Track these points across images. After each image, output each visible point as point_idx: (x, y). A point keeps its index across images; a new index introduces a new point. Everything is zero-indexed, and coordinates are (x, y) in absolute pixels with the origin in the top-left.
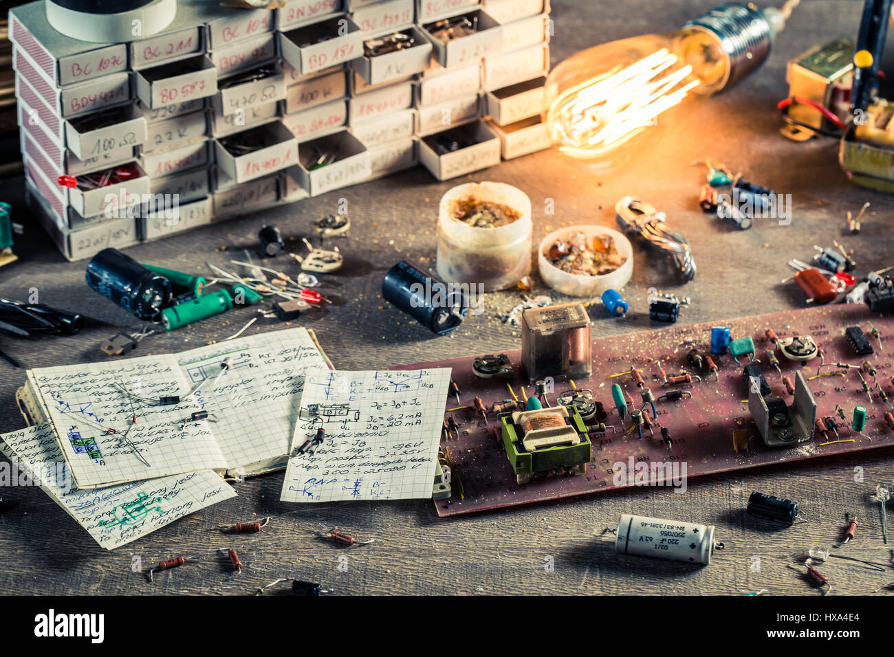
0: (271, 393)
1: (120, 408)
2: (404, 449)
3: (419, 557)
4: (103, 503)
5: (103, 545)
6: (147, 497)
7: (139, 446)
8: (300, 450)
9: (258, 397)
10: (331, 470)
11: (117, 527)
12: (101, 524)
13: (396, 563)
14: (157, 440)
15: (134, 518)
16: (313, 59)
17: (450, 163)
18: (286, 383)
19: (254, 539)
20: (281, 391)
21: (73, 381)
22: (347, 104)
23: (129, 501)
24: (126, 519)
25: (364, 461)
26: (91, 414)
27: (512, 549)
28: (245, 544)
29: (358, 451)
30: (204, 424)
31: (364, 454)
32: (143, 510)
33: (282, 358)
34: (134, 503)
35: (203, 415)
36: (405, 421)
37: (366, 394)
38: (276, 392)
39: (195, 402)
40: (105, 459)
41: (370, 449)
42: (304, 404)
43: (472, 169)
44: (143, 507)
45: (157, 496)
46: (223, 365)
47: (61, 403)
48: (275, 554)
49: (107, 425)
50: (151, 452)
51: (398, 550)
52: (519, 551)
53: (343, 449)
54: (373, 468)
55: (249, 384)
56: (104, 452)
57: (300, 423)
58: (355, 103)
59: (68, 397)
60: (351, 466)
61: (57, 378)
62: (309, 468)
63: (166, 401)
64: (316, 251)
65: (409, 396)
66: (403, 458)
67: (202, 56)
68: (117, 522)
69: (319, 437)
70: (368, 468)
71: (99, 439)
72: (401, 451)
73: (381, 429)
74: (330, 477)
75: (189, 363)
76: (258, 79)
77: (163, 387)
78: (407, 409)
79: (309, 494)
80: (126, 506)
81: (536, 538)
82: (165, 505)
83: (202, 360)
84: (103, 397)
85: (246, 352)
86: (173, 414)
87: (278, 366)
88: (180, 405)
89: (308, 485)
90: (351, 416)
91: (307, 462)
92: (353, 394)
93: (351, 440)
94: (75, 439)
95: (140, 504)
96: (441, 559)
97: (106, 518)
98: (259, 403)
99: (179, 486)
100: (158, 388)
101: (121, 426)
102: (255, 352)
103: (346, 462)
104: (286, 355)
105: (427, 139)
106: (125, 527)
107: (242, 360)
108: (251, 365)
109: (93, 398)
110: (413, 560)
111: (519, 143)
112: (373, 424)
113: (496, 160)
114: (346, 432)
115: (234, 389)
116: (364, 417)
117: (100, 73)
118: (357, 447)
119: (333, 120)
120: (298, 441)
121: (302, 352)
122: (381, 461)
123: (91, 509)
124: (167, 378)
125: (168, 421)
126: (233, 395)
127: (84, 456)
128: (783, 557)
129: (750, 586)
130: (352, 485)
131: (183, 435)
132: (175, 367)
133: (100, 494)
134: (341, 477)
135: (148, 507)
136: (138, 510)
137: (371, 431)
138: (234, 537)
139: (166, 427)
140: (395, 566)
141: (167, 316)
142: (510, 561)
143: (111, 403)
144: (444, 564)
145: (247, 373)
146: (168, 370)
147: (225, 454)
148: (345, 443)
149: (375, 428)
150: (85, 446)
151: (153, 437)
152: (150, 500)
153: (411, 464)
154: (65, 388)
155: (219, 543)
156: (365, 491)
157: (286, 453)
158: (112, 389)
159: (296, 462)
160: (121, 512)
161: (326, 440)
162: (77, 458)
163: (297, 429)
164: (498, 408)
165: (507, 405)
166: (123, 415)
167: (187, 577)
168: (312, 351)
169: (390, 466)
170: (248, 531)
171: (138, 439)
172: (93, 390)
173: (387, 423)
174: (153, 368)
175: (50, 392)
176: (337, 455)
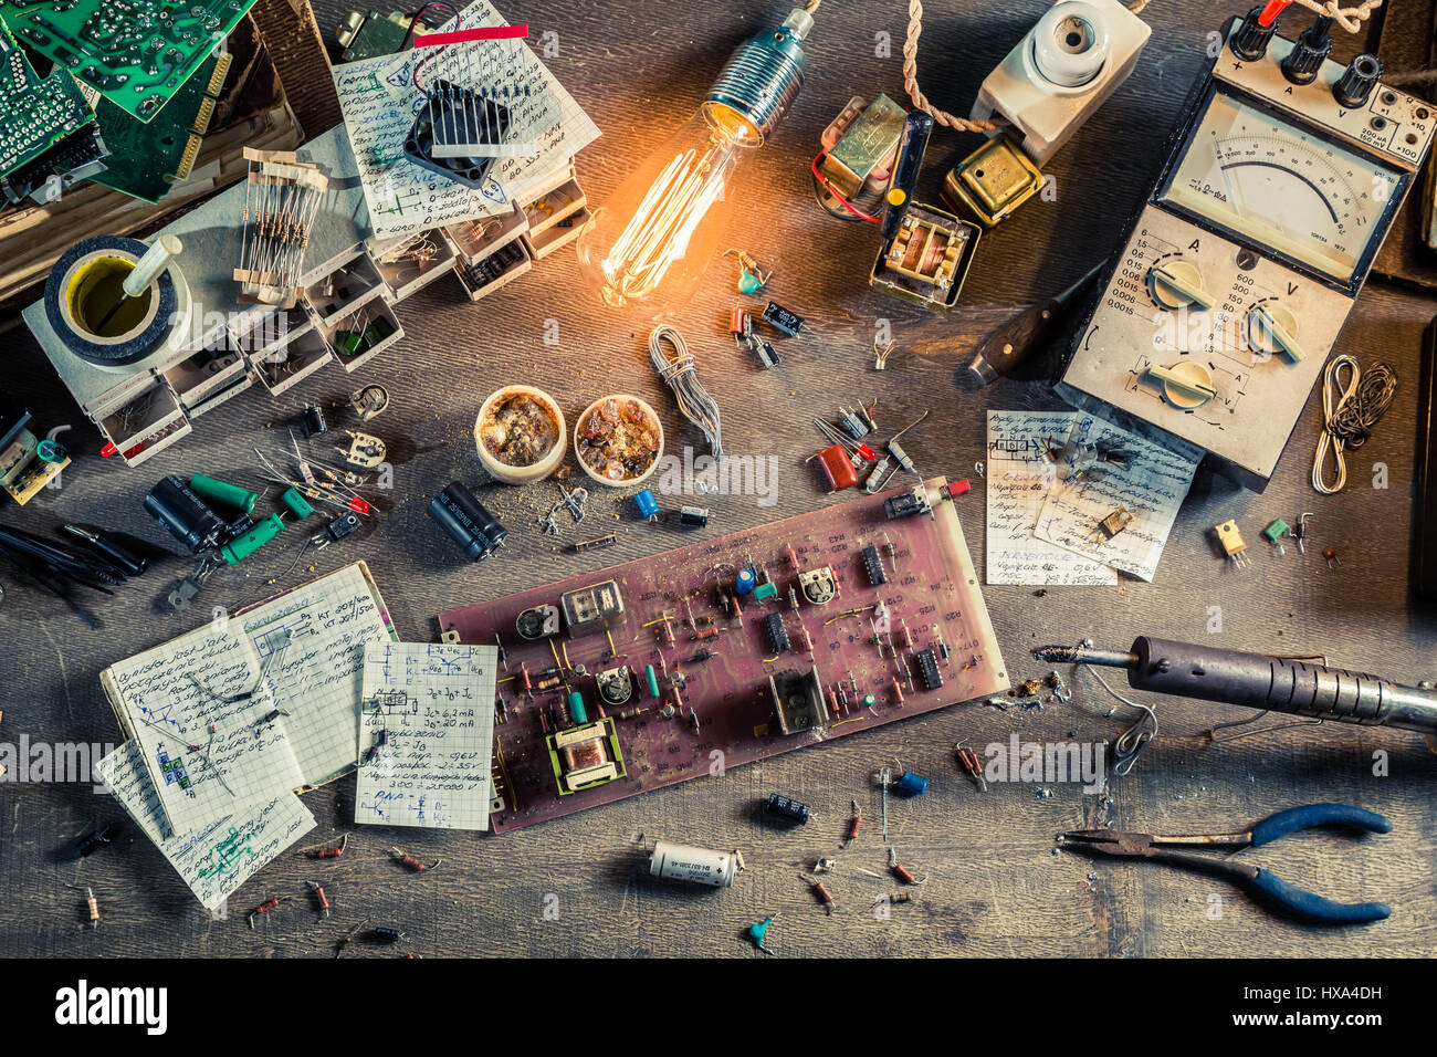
0: (333, 674)
1: (199, 709)
2: (460, 760)
3: (481, 880)
4: (200, 844)
5: (206, 904)
6: (237, 835)
7: (222, 767)
8: (370, 755)
9: (323, 679)
10: (398, 781)
11: (215, 876)
12: (202, 874)
13: (462, 891)
14: (238, 755)
15: (228, 863)
18: (347, 656)
19: (335, 866)
20: (344, 668)
21: (151, 674)
23: (222, 840)
24: (222, 866)
25: (425, 771)
26: (173, 722)
27: (560, 865)
28: (329, 872)
29: (419, 760)
30: (278, 721)
31: (425, 761)
32: (236, 853)
33: (338, 618)
34: (228, 842)
35: (274, 714)
36: (460, 720)
37: (422, 677)
38: (338, 672)
39: (267, 692)
40: (194, 788)
41: (429, 755)
42: (368, 693)
44: (235, 848)
45: (246, 832)
47: (145, 710)
48: (356, 884)
49: (190, 737)
50: (233, 773)
51: (462, 872)
52: (567, 867)
53: (405, 753)
54: (434, 782)
55: (314, 660)
56: (192, 778)
57: (365, 718)
59: (150, 699)
60: (415, 776)
61: (135, 674)
62: (377, 777)
64: (359, 435)
65: (460, 683)
66: (460, 772)
68: (214, 870)
69: (381, 738)
70: (429, 783)
71: (186, 759)
72: (457, 764)
73: (438, 728)
74: (396, 791)
75: (255, 628)
77: (233, 673)
78: (460, 703)
79: (380, 812)
80: (220, 847)
82: (255, 843)
83: (267, 624)
84: (183, 695)
85: (305, 611)
86: (246, 716)
87: (337, 631)
88: (253, 698)
89: (379, 799)
90: (409, 707)
91: (375, 771)
92: (409, 676)
93: (412, 740)
94: (163, 760)
95: (231, 845)
96: (500, 883)
97: (205, 865)
98: (326, 688)
99: (265, 818)
100: (230, 675)
101: (200, 737)
102: (314, 610)
103: (409, 771)
104: (343, 613)
106: (223, 877)
107: (302, 624)
108: (312, 632)
109: (173, 697)
110: (476, 885)
112: (431, 720)
114: (407, 729)
115: (300, 666)
116: (422, 710)
118: (419, 753)
120: (365, 744)
121: (358, 605)
122: (440, 773)
123: (190, 854)
124: (237, 658)
125: (243, 725)
126: (299, 677)
127: (175, 785)
128: (795, 864)
130: (417, 805)
131: (260, 745)
132: (244, 638)
134: (406, 792)
135: (240, 848)
136: (231, 851)
137: (429, 730)
138: (317, 865)
139: (244, 735)
140: (462, 894)
141: (226, 555)
143: (190, 703)
144: (503, 889)
145: (310, 644)
146: (236, 645)
147: (300, 763)
148: (407, 744)
149: (433, 726)
150: (172, 769)
151: (233, 751)
152: (240, 838)
153: (467, 783)
154: (145, 687)
155: (306, 872)
156: (429, 813)
157: (355, 759)
158: (189, 682)
159: (364, 773)
160: (216, 856)
161: (389, 740)
162: (168, 793)
163: (363, 726)
164: (542, 685)
165: (550, 683)
166: (203, 720)
167: (283, 920)
168: (367, 603)
169: (449, 782)
170: (331, 856)
171: (221, 756)
172: (171, 686)
173: (443, 721)
174: (222, 644)
175: (132, 697)
176: (401, 761)
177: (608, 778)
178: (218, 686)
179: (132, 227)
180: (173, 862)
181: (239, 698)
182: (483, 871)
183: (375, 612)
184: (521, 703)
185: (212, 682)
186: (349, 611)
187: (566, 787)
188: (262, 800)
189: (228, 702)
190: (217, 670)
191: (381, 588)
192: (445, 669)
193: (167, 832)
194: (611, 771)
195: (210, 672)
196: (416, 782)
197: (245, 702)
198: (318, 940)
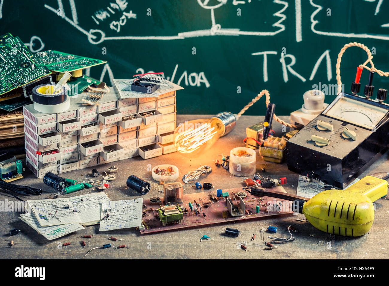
0: (94, 207)
1: (53, 209)
2: (132, 217)
4: (48, 230)
5: (48, 239)
6: (60, 229)
7: (58, 218)
8: (103, 219)
9: (91, 207)
10: (113, 223)
14: (63, 216)
15: (56, 233)
16: (108, 120)
17: (147, 154)
18: (99, 204)
19: (89, 239)
20: (98, 206)
21: (40, 203)
22: (118, 136)
23: (55, 230)
24: (54, 234)
26: (45, 211)
29: (119, 219)
30: (76, 213)
31: (121, 219)
33: (98, 199)
34: (57, 230)
35: (76, 211)
36: (131, 210)
37: (120, 206)
38: (96, 206)
39: (74, 208)
40: (48, 220)
41: (123, 218)
42: (103, 209)
43: (153, 156)
44: (59, 231)
45: (63, 228)
46: (81, 200)
49: (49, 213)
50: (61, 219)
52: (162, 242)
53: (115, 218)
54: (124, 221)
55: (89, 205)
56: (48, 219)
57: (102, 213)
58: (120, 136)
59: (38, 207)
60: (118, 222)
61: (35, 202)
63: (65, 208)
64: (108, 175)
65: (132, 205)
67: (77, 119)
68: (52, 234)
69: (108, 216)
71: (47, 216)
73: (125, 213)
74: (112, 225)
76: (92, 126)
77: (65, 205)
78: (132, 208)
79: (107, 229)
81: (167, 239)
82: (65, 230)
83: (76, 199)
84: (48, 207)
85: (88, 197)
86: (68, 211)
87: (97, 201)
88: (69, 209)
89: (107, 227)
90: (116, 211)
91: (105, 222)
92: (116, 206)
93: (117, 216)
94: (40, 216)
97: (49, 233)
98: (91, 209)
99: (69, 226)
100: (63, 205)
101: (53, 213)
102: (90, 198)
103: (116, 221)
105: (141, 148)
106: (54, 235)
107: (87, 199)
108: (89, 200)
109: (45, 207)
111: (167, 149)
112: (123, 212)
113: (161, 154)
114: (115, 214)
115: (84, 205)
116: (120, 211)
117: (48, 122)
118: (119, 217)
119: (114, 140)
120: (103, 216)
121: (103, 197)
122: (126, 220)
123: (45, 231)
124: (66, 203)
125: (66, 212)
126: (84, 207)
127: (43, 220)
129: (225, 249)
130: (119, 226)
131: (70, 215)
132: (68, 201)
133: (47, 228)
134: (115, 224)
137: (122, 214)
138: (84, 239)
139: (66, 214)
142: (159, 244)
143: (50, 208)
145: (88, 202)
146: (66, 201)
147: (82, 220)
148: (116, 217)
150: (43, 217)
153: (135, 220)
154: (37, 205)
155: (80, 240)
156: (123, 226)
157: (100, 219)
158: (51, 205)
159: (102, 222)
160: (53, 232)
162: (41, 220)
166: (54, 211)
167: (71, 247)
168: (106, 198)
169: (129, 220)
170: (88, 237)
172: (45, 205)
173: (127, 211)
174: (62, 201)
175: (33, 205)
176: (113, 220)
177: (177, 214)
184: (151, 214)
185: (58, 206)
186: (101, 198)
187: (164, 215)
188: (69, 223)
189: (62, 209)
190: (60, 204)
192: (127, 204)
193: (39, 227)
195: (57, 204)
197: (67, 209)
198: (81, 251)
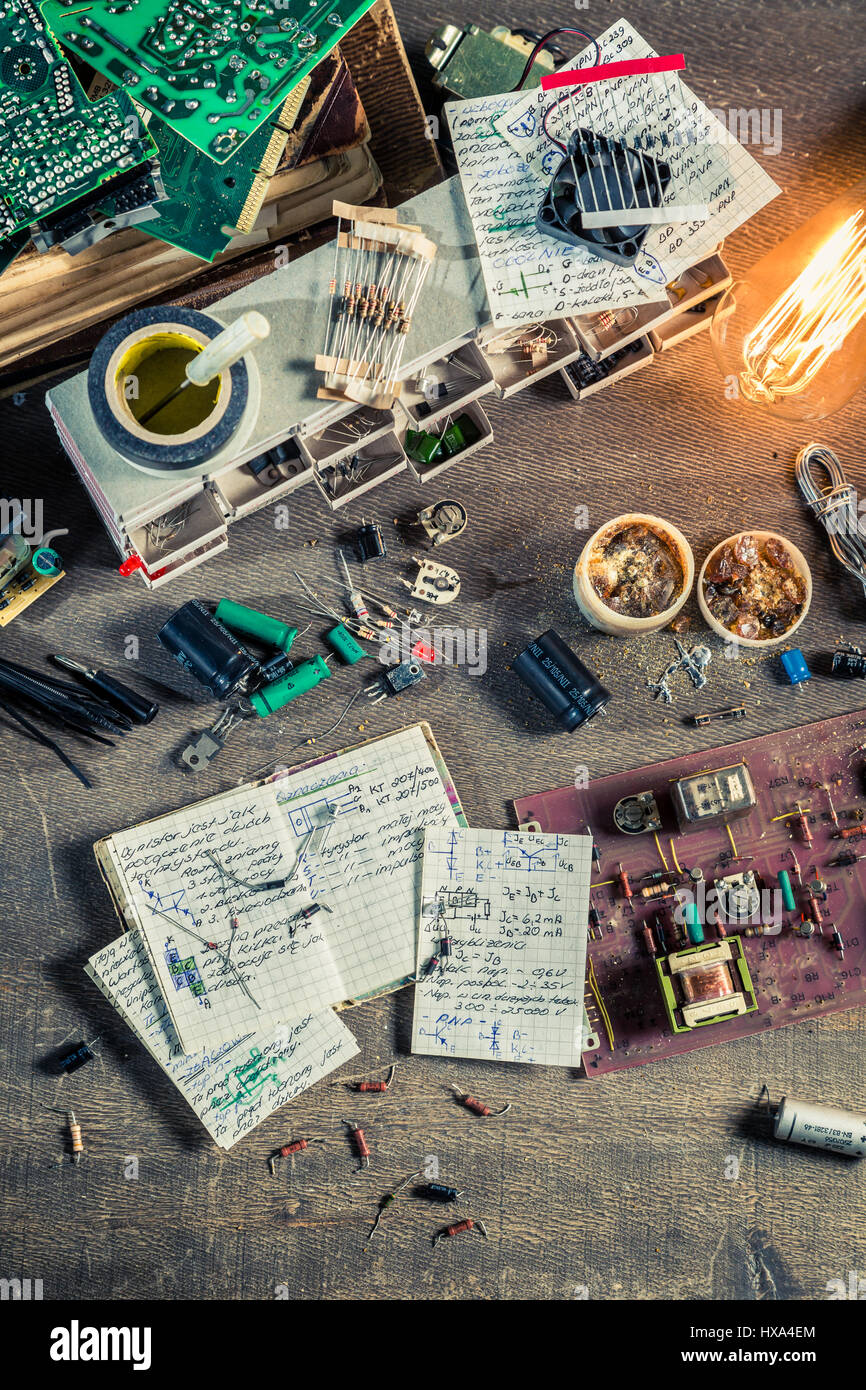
0: (386, 862)
1: (219, 897)
2: (545, 978)
3: (560, 1133)
4: (214, 1066)
5: (219, 1141)
6: (260, 1058)
7: (248, 970)
8: (428, 968)
9: (373, 868)
10: (466, 1002)
11: (232, 1107)
12: (216, 1103)
13: (536, 1144)
14: (264, 957)
15: (249, 1092)
18: (405, 841)
19: (379, 1102)
20: (399, 857)
21: (160, 850)
23: (242, 1062)
24: (240, 1095)
25: (500, 991)
26: (186, 912)
27: (660, 1120)
28: (370, 1110)
29: (492, 976)
30: (316, 919)
31: (500, 977)
32: (258, 1080)
33: (395, 792)
34: (248, 1066)
35: (314, 908)
36: (545, 927)
37: (495, 872)
38: (393, 860)
39: (303, 880)
40: (210, 996)
41: (505, 971)
42: (427, 887)
44: (257, 1073)
45: (271, 1054)
47: (151, 895)
48: (404, 1127)
49: (206, 931)
50: (258, 977)
51: (537, 1121)
53: (475, 967)
54: (512, 1005)
55: (362, 844)
56: (207, 983)
57: (424, 920)
59: (158, 881)
60: (487, 997)
61: (141, 848)
62: (438, 996)
65: (545, 881)
66: (545, 993)
68: (231, 1099)
70: (504, 1005)
71: (200, 960)
72: (540, 983)
73: (516, 938)
74: (463, 1015)
75: (290, 799)
77: (262, 854)
78: (545, 907)
79: (443, 1041)
80: (239, 1071)
82: (283, 1069)
83: (305, 794)
84: (199, 878)
85: (354, 782)
86: (279, 907)
87: (393, 811)
88: (286, 887)
89: (441, 1024)
90: (480, 910)
91: (435, 988)
92: (480, 871)
93: (483, 951)
94: (173, 959)
95: (253, 1069)
96: (583, 1137)
97: (219, 1093)
98: (377, 880)
99: (296, 1039)
100: (258, 856)
101: (219, 932)
102: (365, 781)
103: (479, 990)
104: (401, 787)
106: (242, 1109)
107: (349, 798)
108: (362, 808)
109: (186, 880)
110: (554, 1138)
112: (508, 927)
114: (477, 937)
115: (346, 850)
116: (496, 913)
118: (492, 967)
120: (427, 950)
121: (420, 778)
122: (519, 993)
123: (201, 1078)
124: (267, 835)
125: (273, 920)
126: (343, 864)
127: (186, 991)
130: (489, 1032)
131: (292, 946)
132: (276, 812)
134: (476, 1016)
135: (264, 1074)
136: (253, 1078)
137: (505, 939)
138: (357, 1098)
139: (273, 933)
140: (536, 1148)
141: (257, 704)
143: (207, 889)
144: (588, 1146)
145: (358, 823)
146: (267, 819)
147: (341, 972)
148: (477, 956)
149: (509, 934)
150: (185, 973)
151: (259, 953)
152: (263, 1062)
153: (554, 1007)
154: (152, 865)
155: (344, 1106)
156: (504, 1043)
157: (412, 971)
158: (207, 861)
159: (424, 989)
160: (234, 1082)
161: (454, 950)
162: (179, 1000)
163: (421, 931)
164: (647, 892)
165: (657, 890)
166: (224, 910)
167: (312, 1167)
168: (431, 776)
169: (530, 1005)
170: (375, 1090)
171: (243, 957)
172: (185, 866)
173: (523, 928)
174: (248, 818)
175: (136, 877)
176: (469, 977)
177: (735, 1012)
178: (243, 869)
179: (164, 285)
180: (180, 1086)
181: (270, 886)
182: (563, 1121)
183: (440, 788)
184: (619, 913)
185: (235, 865)
186: (408, 784)
187: (682, 1022)
188: (295, 1016)
189: (256, 890)
190: (242, 849)
191: (447, 758)
192: (525, 863)
193: (177, 1049)
194: (738, 1003)
195: (233, 852)
196: (489, 1004)
197: (276, 892)
198: (354, 1194)
